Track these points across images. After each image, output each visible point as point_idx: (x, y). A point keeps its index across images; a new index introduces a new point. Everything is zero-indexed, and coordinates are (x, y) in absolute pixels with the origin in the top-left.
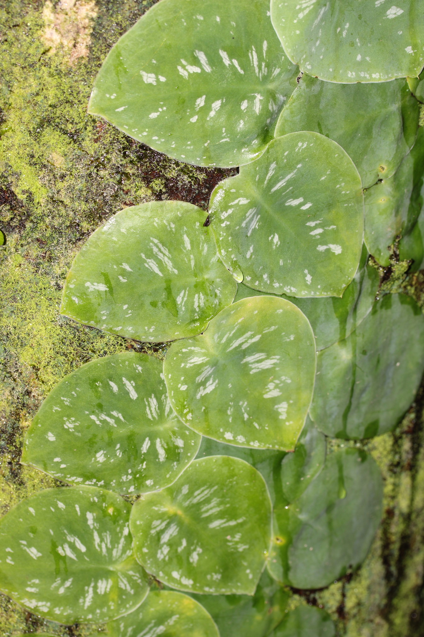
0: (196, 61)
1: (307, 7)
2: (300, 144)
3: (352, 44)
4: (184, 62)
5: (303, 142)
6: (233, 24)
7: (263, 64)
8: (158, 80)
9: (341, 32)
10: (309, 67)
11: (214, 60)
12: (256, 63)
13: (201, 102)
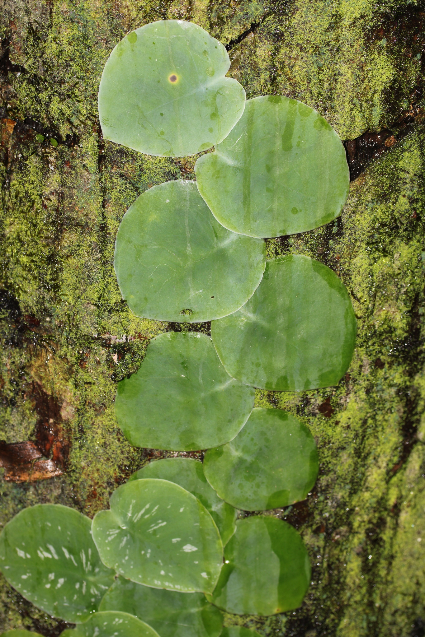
0: (48, 550)
1: (113, 534)
2: (117, 620)
3: (156, 563)
4: (41, 549)
5: (120, 618)
6: (69, 533)
7: (89, 563)
8: (26, 556)
9: (145, 554)
10: (122, 572)
11: (60, 553)
12: (84, 561)
13: (52, 576)
